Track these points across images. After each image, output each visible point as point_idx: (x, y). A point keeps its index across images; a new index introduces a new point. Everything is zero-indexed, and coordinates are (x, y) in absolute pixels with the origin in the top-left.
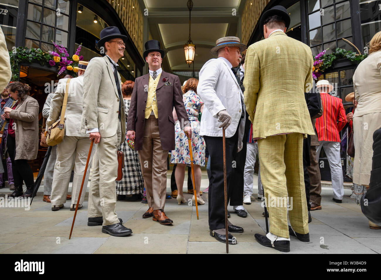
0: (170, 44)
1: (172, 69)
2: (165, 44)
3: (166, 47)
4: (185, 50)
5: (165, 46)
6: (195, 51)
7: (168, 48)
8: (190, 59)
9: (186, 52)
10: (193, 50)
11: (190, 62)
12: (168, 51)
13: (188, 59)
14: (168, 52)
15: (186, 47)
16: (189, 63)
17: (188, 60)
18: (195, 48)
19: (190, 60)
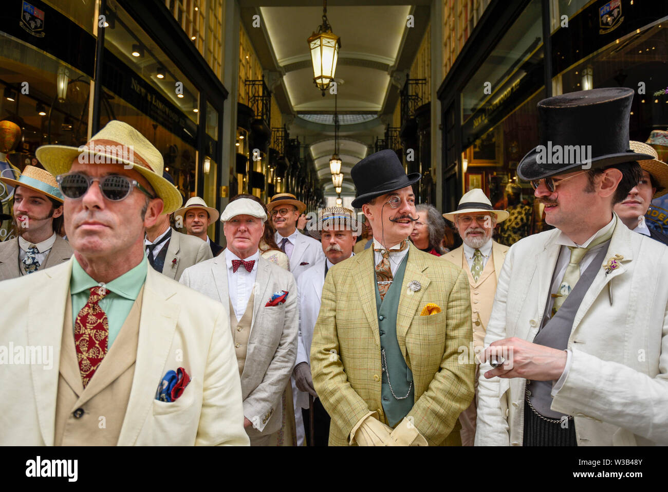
0: (288, 57)
1: (295, 109)
2: (278, 56)
3: (281, 65)
4: (311, 49)
5: (279, 61)
6: (338, 53)
7: (284, 66)
8: (324, 74)
9: (315, 54)
10: (333, 49)
11: (326, 81)
12: (286, 72)
13: (320, 75)
14: (285, 75)
15: (313, 42)
16: (322, 85)
17: (321, 77)
18: (340, 46)
19: (326, 78)
